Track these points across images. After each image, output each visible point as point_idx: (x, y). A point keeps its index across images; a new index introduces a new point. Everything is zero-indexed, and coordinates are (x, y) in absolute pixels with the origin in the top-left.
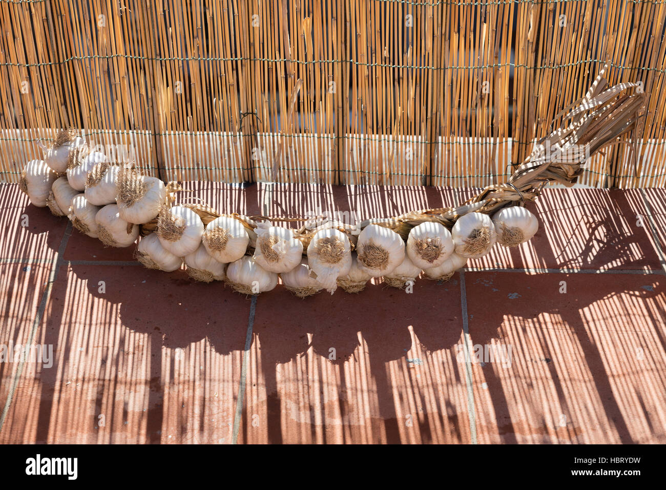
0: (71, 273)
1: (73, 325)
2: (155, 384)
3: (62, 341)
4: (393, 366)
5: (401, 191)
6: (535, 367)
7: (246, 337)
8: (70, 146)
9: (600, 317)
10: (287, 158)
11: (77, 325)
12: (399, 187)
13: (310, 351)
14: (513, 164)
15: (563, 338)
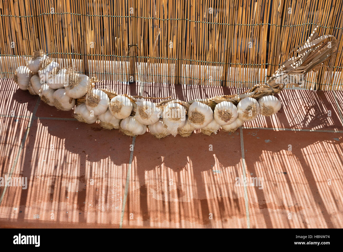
0: (39, 123)
1: (40, 149)
2: (82, 179)
3: (34, 156)
4: (205, 174)
5: (210, 88)
6: (278, 176)
7: (130, 157)
8: (41, 59)
9: (312, 153)
10: (152, 69)
11: (42, 149)
12: (209, 86)
13: (162, 165)
14: (268, 76)
15: (293, 162)
